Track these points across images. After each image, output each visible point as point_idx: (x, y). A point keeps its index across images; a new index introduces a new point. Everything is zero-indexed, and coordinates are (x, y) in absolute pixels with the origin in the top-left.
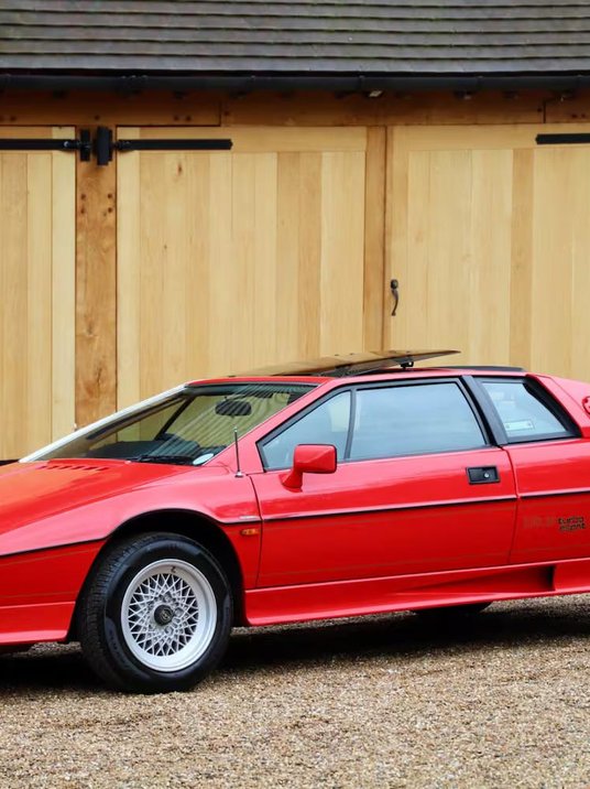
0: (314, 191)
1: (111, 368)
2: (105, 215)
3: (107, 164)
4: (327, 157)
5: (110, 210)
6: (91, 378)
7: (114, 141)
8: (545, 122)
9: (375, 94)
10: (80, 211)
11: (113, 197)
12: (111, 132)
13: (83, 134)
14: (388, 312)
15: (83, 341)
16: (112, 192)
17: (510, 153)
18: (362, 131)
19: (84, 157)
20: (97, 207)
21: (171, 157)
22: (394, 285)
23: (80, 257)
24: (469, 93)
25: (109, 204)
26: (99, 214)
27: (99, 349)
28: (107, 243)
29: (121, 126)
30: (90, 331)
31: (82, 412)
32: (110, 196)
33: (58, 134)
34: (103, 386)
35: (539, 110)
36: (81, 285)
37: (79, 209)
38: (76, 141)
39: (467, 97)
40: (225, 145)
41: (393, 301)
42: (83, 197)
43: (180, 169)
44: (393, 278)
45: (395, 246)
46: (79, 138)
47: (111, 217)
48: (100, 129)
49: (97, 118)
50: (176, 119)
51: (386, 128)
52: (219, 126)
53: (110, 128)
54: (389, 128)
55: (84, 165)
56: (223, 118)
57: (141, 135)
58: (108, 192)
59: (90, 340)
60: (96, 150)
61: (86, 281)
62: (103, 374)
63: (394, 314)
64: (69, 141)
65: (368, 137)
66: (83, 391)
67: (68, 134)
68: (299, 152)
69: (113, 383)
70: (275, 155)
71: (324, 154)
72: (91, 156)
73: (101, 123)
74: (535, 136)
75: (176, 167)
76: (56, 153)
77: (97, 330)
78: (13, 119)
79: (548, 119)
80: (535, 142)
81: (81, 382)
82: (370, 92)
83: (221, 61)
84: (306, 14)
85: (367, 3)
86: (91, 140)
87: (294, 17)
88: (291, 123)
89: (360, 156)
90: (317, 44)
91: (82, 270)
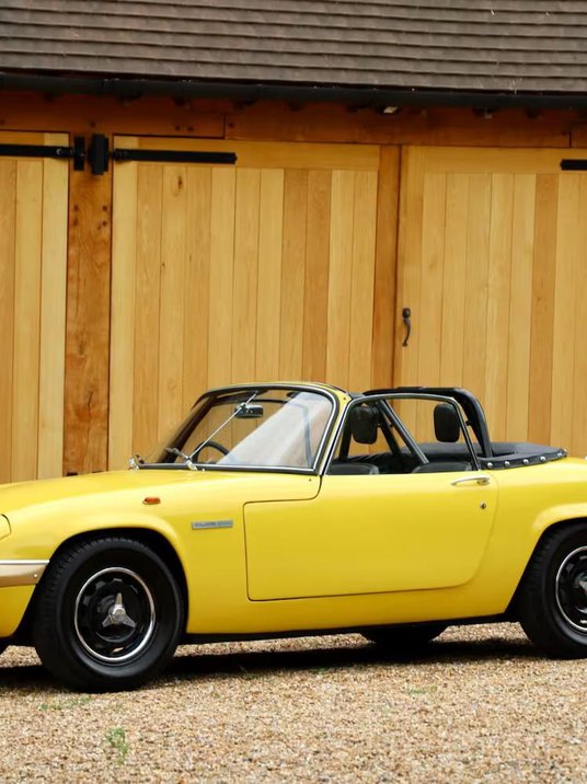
0: (323, 214)
1: (103, 392)
2: (99, 228)
3: (102, 174)
4: (338, 176)
5: (105, 224)
6: (82, 402)
7: (110, 150)
8: (570, 147)
9: (389, 110)
10: (73, 223)
11: (109, 209)
12: (107, 140)
13: (78, 141)
14: (399, 343)
15: (73, 361)
16: (107, 204)
17: (531, 179)
18: (376, 148)
19: (78, 166)
20: (91, 219)
21: (171, 170)
22: (406, 314)
23: (72, 272)
24: (489, 111)
25: (104, 216)
26: (93, 229)
27: (91, 370)
28: (102, 257)
29: (117, 135)
30: (81, 352)
31: (71, 437)
32: (105, 208)
33: (50, 140)
34: (93, 411)
35: (564, 134)
36: (73, 303)
37: (71, 222)
38: (69, 148)
39: (489, 117)
40: (228, 159)
41: (404, 331)
42: (76, 208)
43: (180, 183)
44: (405, 306)
45: (408, 273)
46: (73, 145)
47: (106, 230)
48: (95, 137)
49: (93, 125)
50: (178, 128)
51: (400, 146)
52: (223, 138)
53: (107, 136)
54: (404, 148)
55: (77, 175)
56: (228, 130)
57: (140, 144)
58: (103, 203)
59: (82, 361)
60: (90, 159)
61: (78, 298)
62: (94, 397)
63: (405, 344)
64: (63, 148)
65: (380, 157)
66: (73, 416)
67: (62, 140)
68: (307, 170)
69: (104, 407)
70: (281, 173)
71: (334, 172)
72: (86, 166)
73: (96, 130)
74: (560, 161)
75: (176, 181)
76: (48, 161)
77: (88, 351)
79: (574, 144)
80: (560, 168)
81: (71, 407)
82: (385, 107)
83: (225, 68)
84: (318, 24)
85: (384, 15)
86: (86, 149)
87: (304, 26)
88: (300, 138)
89: (372, 176)
90: (329, 55)
91: (72, 285)
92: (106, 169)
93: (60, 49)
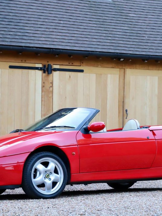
0: (105, 86)
2: (50, 88)
4: (109, 76)
5: (51, 87)
7: (52, 68)
9: (122, 60)
10: (43, 87)
11: (52, 83)
12: (51, 66)
16: (52, 82)
17: (157, 78)
18: (118, 70)
19: (44, 72)
20: (48, 85)
21: (68, 74)
22: (126, 111)
23: (43, 99)
24: (147, 60)
25: (51, 85)
26: (48, 88)
28: (50, 95)
29: (53, 64)
32: (51, 83)
33: (37, 65)
36: (43, 107)
37: (43, 86)
40: (82, 71)
41: (126, 115)
42: (44, 83)
43: (70, 77)
44: (126, 109)
45: (126, 100)
46: (43, 67)
47: (51, 88)
48: (48, 64)
49: (48, 62)
50: (69, 63)
51: (124, 69)
52: (80, 66)
53: (51, 65)
54: (126, 69)
55: (44, 74)
56: (82, 64)
57: (60, 67)
58: (51, 82)
60: (47, 70)
61: (44, 105)
63: (126, 118)
64: (40, 68)
65: (120, 71)
67: (40, 66)
68: (101, 74)
70: (95, 75)
71: (108, 75)
72: (46, 72)
73: (49, 63)
76: (37, 71)
78: (25, 61)
83: (81, 48)
84: (104, 38)
85: (120, 37)
86: (46, 67)
87: (101, 39)
88: (100, 66)
89: (118, 76)
90: (107, 45)
91: (43, 102)
92: (51, 73)
93: (40, 42)
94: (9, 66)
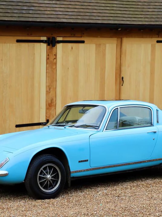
0: (104, 55)
1: (54, 100)
2: (54, 60)
3: (54, 46)
4: (107, 45)
5: (55, 59)
6: (50, 102)
7: (56, 41)
8: (158, 37)
9: (119, 29)
10: (48, 59)
11: (56, 55)
12: (55, 38)
13: (48, 38)
14: (121, 85)
15: (48, 93)
17: (150, 45)
18: (116, 39)
19: (49, 45)
20: (52, 57)
21: (70, 45)
22: (123, 78)
23: (47, 71)
24: (142, 30)
25: (55, 57)
26: (52, 60)
27: (52, 94)
28: (54, 67)
29: (58, 37)
30: (50, 90)
31: (47, 111)
32: (55, 55)
33: (42, 38)
34: (52, 104)
35: (157, 34)
36: (48, 78)
37: (47, 58)
38: (47, 40)
39: (142, 31)
40: (83, 42)
41: (122, 82)
42: (48, 55)
43: (72, 48)
44: (122, 76)
45: (123, 68)
47: (55, 60)
49: (52, 35)
50: (71, 35)
51: (121, 38)
52: (81, 37)
54: (122, 38)
55: (49, 47)
56: (83, 35)
57: (63, 39)
59: (50, 92)
60: (52, 43)
62: (53, 101)
63: (122, 85)
64: (45, 40)
65: (117, 41)
66: (48, 105)
67: (45, 38)
68: (101, 44)
69: (55, 103)
70: (95, 45)
72: (51, 45)
73: (53, 36)
76: (42, 43)
77: (51, 90)
78: (31, 34)
79: (159, 37)
80: (156, 42)
81: (47, 103)
82: (118, 29)
83: (83, 20)
84: (103, 9)
85: (117, 6)
86: (50, 40)
87: (100, 9)
88: (99, 37)
89: (115, 46)
90: (106, 16)
91: (48, 74)
94: (16, 40)
